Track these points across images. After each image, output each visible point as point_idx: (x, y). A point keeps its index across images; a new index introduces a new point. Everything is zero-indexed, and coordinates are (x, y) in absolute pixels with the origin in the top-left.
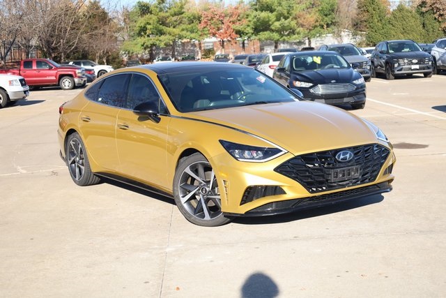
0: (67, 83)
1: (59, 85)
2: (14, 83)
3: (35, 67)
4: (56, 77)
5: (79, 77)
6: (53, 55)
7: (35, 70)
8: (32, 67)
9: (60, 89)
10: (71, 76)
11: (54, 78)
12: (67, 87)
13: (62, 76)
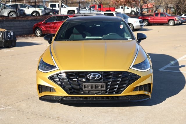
0: (171, 23)
1: (168, 24)
2: (137, 22)
3: (159, 16)
4: (167, 20)
5: (177, 21)
6: (179, 11)
7: (159, 17)
8: (158, 16)
9: (168, 25)
10: (174, 20)
11: (166, 21)
12: (171, 25)
13: (170, 20)
